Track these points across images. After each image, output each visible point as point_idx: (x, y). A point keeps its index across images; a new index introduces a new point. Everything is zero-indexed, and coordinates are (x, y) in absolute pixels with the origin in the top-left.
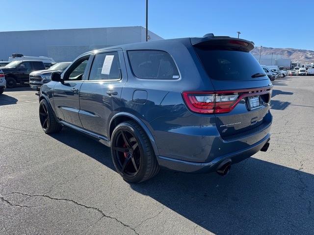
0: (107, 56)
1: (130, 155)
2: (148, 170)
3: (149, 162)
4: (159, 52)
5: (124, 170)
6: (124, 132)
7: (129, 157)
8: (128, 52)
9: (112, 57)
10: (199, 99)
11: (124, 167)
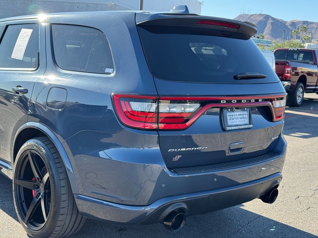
0: (23, 29)
1: (40, 194)
2: (61, 218)
3: (63, 204)
4: (92, 30)
5: (29, 219)
6: (32, 155)
7: (37, 197)
8: (53, 25)
9: (30, 31)
10: (136, 106)
11: (29, 213)
